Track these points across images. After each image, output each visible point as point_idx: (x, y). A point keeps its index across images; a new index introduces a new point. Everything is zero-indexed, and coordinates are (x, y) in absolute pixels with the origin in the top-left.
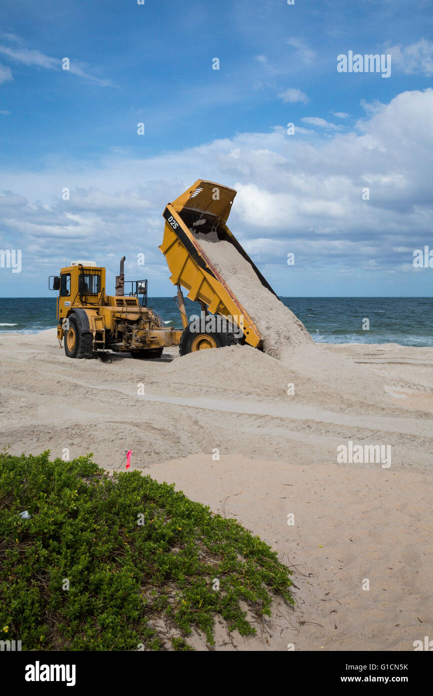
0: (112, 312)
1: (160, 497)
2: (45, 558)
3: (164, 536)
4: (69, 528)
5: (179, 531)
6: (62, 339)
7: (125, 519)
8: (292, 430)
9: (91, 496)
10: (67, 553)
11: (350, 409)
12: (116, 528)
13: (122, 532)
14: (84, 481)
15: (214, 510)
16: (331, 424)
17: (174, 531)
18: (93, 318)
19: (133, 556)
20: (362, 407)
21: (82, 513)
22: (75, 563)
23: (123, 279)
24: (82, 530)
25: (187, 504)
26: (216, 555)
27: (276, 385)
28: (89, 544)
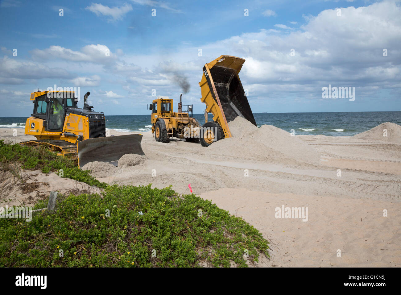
0: (176, 120)
1: (205, 206)
2: (150, 233)
3: (206, 225)
4: (161, 219)
5: (214, 222)
6: (154, 133)
7: (188, 216)
8: (271, 177)
9: (172, 205)
10: (160, 231)
11: (300, 166)
12: (184, 220)
13: (186, 222)
14: (168, 198)
15: (232, 213)
16: (290, 173)
17: (211, 222)
18: (167, 123)
19: (192, 233)
20: (305, 166)
21: (167, 213)
22: (164, 236)
23: (181, 105)
24: (167, 221)
25: (218, 210)
26: (232, 234)
27: (263, 155)
28: (171, 227)
